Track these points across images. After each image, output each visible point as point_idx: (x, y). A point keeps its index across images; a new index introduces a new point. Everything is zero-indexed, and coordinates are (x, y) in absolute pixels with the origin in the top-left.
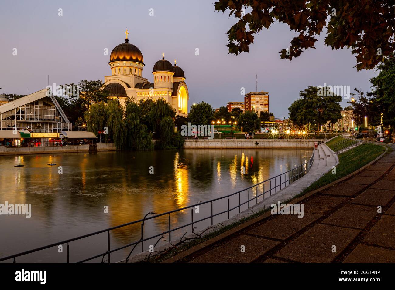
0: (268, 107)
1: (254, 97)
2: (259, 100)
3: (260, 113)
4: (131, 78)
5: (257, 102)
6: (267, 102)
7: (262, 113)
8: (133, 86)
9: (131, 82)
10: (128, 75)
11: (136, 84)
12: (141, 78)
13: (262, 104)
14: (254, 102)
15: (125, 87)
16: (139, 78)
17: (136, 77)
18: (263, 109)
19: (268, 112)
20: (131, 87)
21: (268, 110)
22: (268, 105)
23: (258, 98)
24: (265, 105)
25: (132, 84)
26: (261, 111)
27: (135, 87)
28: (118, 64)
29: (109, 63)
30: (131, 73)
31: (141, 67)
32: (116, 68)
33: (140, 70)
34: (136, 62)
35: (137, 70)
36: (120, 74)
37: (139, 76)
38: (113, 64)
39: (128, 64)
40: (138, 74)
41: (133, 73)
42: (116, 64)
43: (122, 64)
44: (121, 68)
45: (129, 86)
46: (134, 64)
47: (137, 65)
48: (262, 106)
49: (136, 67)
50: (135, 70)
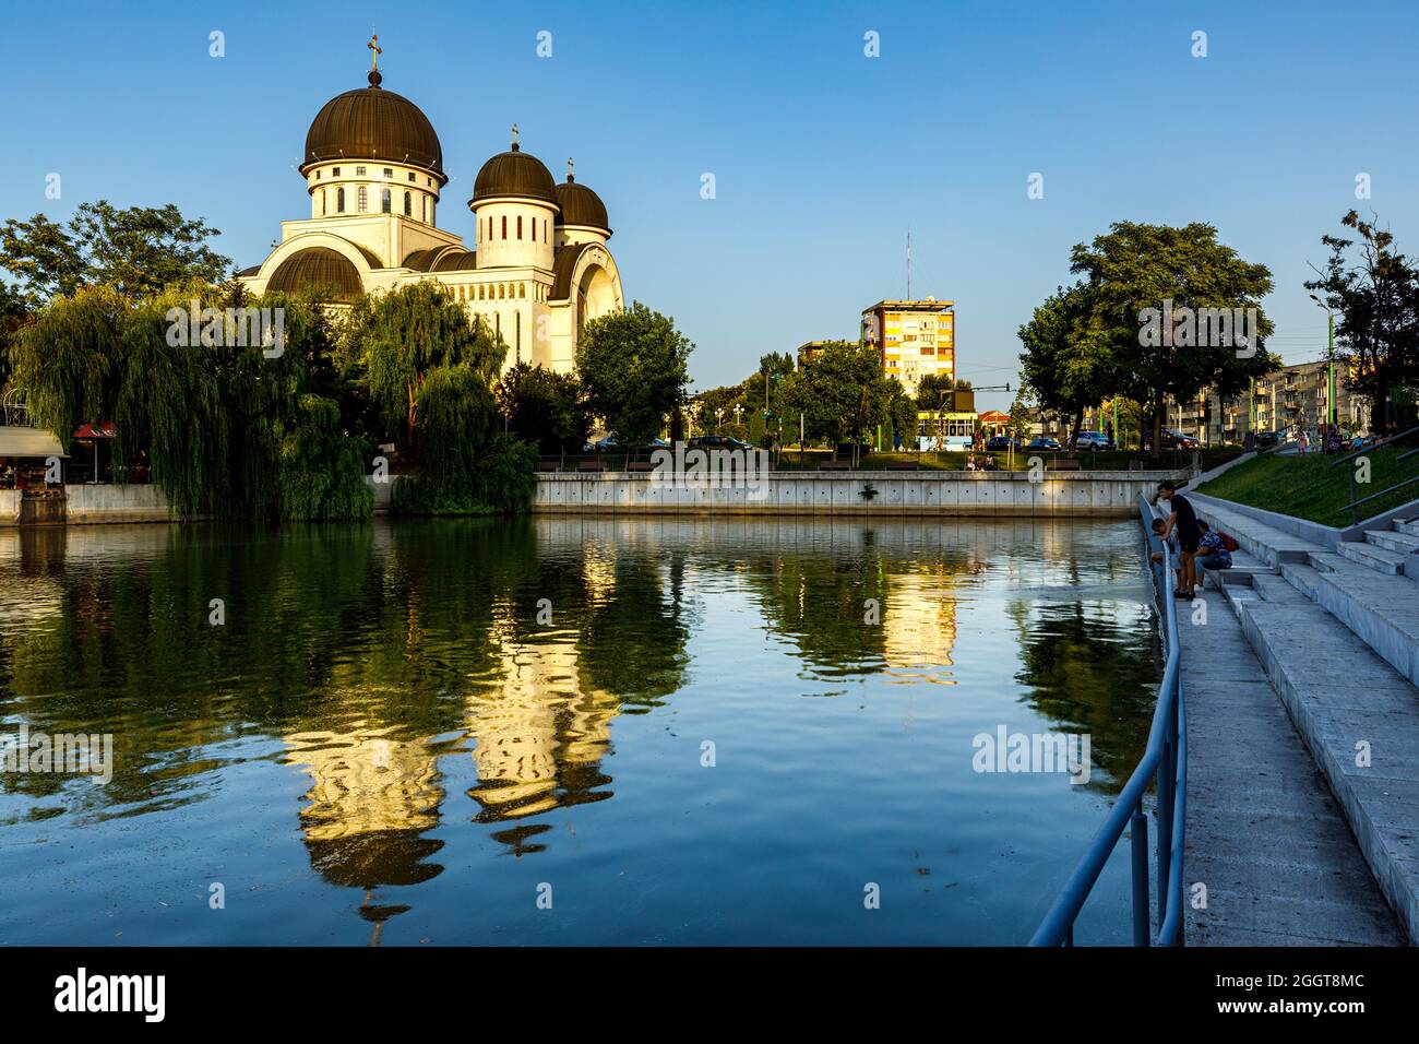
0: (953, 360)
1: (899, 320)
2: (918, 333)
3: (919, 381)
4: (386, 228)
5: (910, 338)
6: (947, 338)
7: (929, 383)
8: (396, 261)
9: (386, 247)
10: (375, 216)
11: (405, 255)
12: (429, 232)
13: (927, 345)
14: (900, 338)
15: (360, 263)
16: (420, 228)
17: (406, 224)
18: (936, 366)
19: (950, 376)
20: (386, 263)
21: (953, 372)
22: (953, 349)
23: (915, 324)
24: (942, 351)
25: (390, 255)
26: (925, 373)
27: (402, 267)
28: (336, 172)
29: (301, 168)
30: (386, 207)
31: (429, 184)
32: (328, 188)
33: (429, 200)
34: (406, 162)
35: (416, 197)
36: (341, 214)
37: (422, 225)
38: (318, 172)
39: (375, 170)
40: (416, 214)
41: (398, 206)
42: (327, 172)
43: (349, 170)
44: (346, 187)
45: (375, 263)
46: (401, 173)
47: (412, 177)
48: (928, 357)
49: (411, 184)
50: (407, 195)
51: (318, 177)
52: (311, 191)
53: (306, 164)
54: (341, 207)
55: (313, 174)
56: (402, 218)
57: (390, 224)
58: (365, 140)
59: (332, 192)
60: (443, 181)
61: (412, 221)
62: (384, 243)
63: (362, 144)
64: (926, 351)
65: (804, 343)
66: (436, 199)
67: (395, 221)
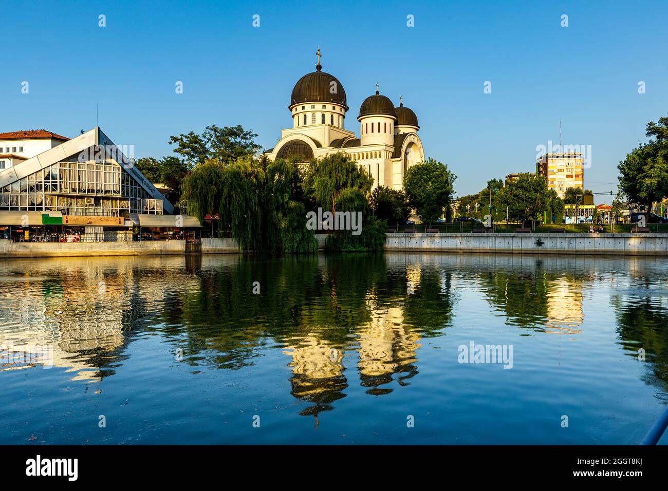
0: (583, 180)
1: (555, 162)
2: (565, 168)
3: (565, 191)
4: (323, 131)
5: (561, 170)
6: (579, 170)
7: (570, 191)
8: (327, 145)
9: (323, 138)
10: (319, 125)
11: (331, 142)
12: (341, 131)
13: (569, 173)
14: (555, 171)
15: (313, 145)
16: (337, 130)
17: (332, 128)
18: (574, 183)
19: (581, 188)
20: (323, 145)
21: (583, 186)
22: (583, 175)
23: (563, 164)
24: (577, 176)
25: (325, 142)
26: (569, 187)
27: (330, 146)
28: (303, 108)
29: (289, 107)
30: (323, 122)
31: (341, 111)
32: (300, 115)
33: (341, 117)
34: (332, 102)
35: (336, 117)
36: (305, 125)
37: (338, 128)
38: (296, 108)
39: (319, 106)
40: (335, 124)
41: (328, 121)
42: (299, 108)
43: (308, 107)
44: (307, 114)
45: (319, 145)
46: (329, 107)
47: (334, 108)
48: (570, 179)
49: (334, 111)
50: (332, 116)
51: (296, 110)
52: (293, 117)
53: (291, 105)
54: (305, 123)
55: (294, 109)
56: (330, 126)
57: (325, 128)
58: (315, 94)
59: (301, 116)
60: (347, 109)
61: (334, 127)
62: (322, 136)
63: (314, 96)
64: (568, 176)
65: (508, 174)
66: (344, 117)
67: (327, 127)
